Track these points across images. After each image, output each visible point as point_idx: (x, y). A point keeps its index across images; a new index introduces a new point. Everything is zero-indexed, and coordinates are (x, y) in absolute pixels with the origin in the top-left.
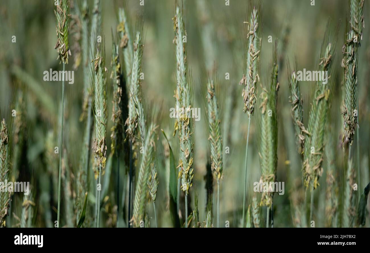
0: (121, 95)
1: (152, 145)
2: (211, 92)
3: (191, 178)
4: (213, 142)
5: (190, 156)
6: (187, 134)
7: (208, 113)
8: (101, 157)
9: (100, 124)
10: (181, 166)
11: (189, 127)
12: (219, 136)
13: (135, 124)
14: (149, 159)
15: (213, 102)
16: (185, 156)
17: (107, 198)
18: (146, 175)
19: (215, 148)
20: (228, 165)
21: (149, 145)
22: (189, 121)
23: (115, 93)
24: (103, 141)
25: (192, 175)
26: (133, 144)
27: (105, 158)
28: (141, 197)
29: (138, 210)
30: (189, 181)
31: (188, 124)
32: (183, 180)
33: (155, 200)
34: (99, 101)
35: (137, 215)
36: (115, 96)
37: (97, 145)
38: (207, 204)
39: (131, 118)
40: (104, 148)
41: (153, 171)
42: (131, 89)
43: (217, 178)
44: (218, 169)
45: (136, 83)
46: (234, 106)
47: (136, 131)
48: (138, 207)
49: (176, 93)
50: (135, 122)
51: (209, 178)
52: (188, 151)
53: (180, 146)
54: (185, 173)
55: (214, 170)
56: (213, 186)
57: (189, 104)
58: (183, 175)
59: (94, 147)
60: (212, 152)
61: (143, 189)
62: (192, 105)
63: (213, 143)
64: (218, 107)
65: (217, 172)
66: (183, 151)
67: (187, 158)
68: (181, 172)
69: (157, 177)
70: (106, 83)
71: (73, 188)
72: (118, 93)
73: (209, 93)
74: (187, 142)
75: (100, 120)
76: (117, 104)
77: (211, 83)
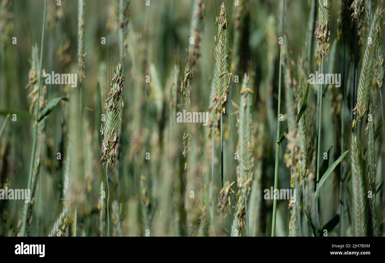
1: (377, 31)
8: (324, 43)
9: (323, 8)
13: (361, 8)
14: (374, 46)
18: (371, 62)
21: (374, 30)
24: (326, 26)
26: (359, 29)
27: (328, 44)
28: (365, 85)
29: (361, 99)
33: (381, 88)
35: (361, 104)
37: (320, 30)
40: (328, 33)
41: (380, 57)
47: (362, 15)
48: (361, 96)
50: (361, 5)
59: (316, 33)
61: (368, 77)
69: (383, 64)
71: (293, 75)
75: (323, 4)
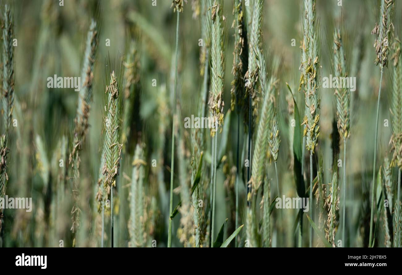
0: (243, 46)
1: (272, 101)
2: (338, 43)
3: (317, 136)
4: (339, 97)
5: (316, 112)
6: (313, 87)
7: (334, 66)
8: (218, 114)
9: (217, 77)
10: (306, 123)
11: (316, 81)
12: (346, 90)
13: (255, 78)
14: (268, 116)
15: (340, 53)
16: (311, 113)
17: (224, 158)
18: (265, 133)
19: (342, 103)
20: (355, 122)
21: (269, 100)
22: (316, 74)
23: (237, 44)
24: (220, 96)
25: (317, 133)
26: (254, 99)
27: (222, 114)
28: (260, 156)
29: (256, 171)
30: (315, 139)
31: (314, 77)
32: (309, 138)
33: (276, 160)
34: (216, 52)
35: (256, 176)
36: (236, 47)
37: (214, 100)
38: (333, 165)
39: (251, 71)
40: (222, 103)
41: (275, 128)
42: (252, 39)
43: (343, 136)
44: (344, 126)
45: (257, 33)
46: (361, 57)
47: (256, 84)
48: (256, 168)
49: (302, 44)
50: (255, 75)
51: (336, 136)
52: (313, 107)
53: (306, 101)
54: (310, 130)
55: (341, 127)
56: (339, 145)
57: (316, 55)
58: (308, 133)
59: (210, 103)
60: (339, 108)
61: (263, 148)
62: (319, 56)
63: (339, 99)
64: (345, 59)
65: (343, 130)
66: (308, 107)
67: (313, 114)
68: (306, 129)
69: (279, 135)
70: (223, 33)
71: (187, 146)
72: (239, 44)
73: (336, 44)
74: (313, 96)
75: (217, 73)
76: (239, 55)
77: (337, 32)
